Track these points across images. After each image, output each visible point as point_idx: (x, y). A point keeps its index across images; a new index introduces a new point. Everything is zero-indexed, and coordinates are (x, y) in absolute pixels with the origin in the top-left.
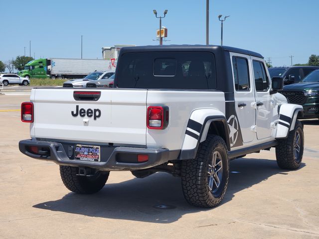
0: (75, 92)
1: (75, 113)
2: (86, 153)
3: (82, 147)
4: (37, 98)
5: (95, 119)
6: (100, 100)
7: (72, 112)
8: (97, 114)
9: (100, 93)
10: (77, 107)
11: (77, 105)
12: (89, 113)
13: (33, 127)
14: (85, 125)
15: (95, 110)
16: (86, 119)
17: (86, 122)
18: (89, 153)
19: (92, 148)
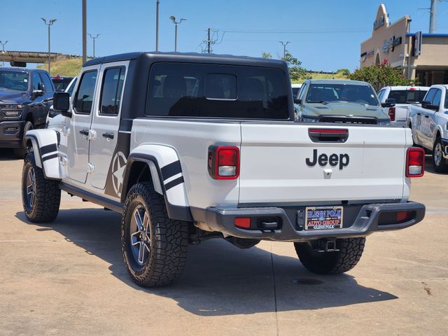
0: (310, 130)
1: (311, 160)
2: (321, 219)
3: (317, 210)
4: (245, 139)
5: (341, 168)
6: (349, 141)
7: (307, 160)
8: (344, 160)
9: (347, 131)
10: (315, 152)
11: (315, 148)
12: (334, 160)
13: (238, 186)
14: (325, 178)
15: (342, 156)
16: (328, 169)
17: (328, 174)
18: (326, 217)
19: (330, 210)
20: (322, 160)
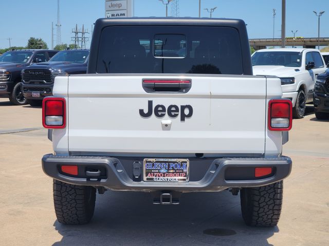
0: (144, 81)
1: (146, 111)
2: (163, 171)
3: (156, 162)
4: (72, 90)
5: (183, 119)
6: (191, 92)
7: (141, 112)
8: (187, 112)
9: (190, 81)
10: (150, 103)
11: (150, 99)
12: (172, 111)
13: (66, 135)
14: (163, 130)
15: (183, 108)
16: (167, 120)
17: (166, 125)
18: (168, 170)
19: (174, 162)
20: (159, 111)
